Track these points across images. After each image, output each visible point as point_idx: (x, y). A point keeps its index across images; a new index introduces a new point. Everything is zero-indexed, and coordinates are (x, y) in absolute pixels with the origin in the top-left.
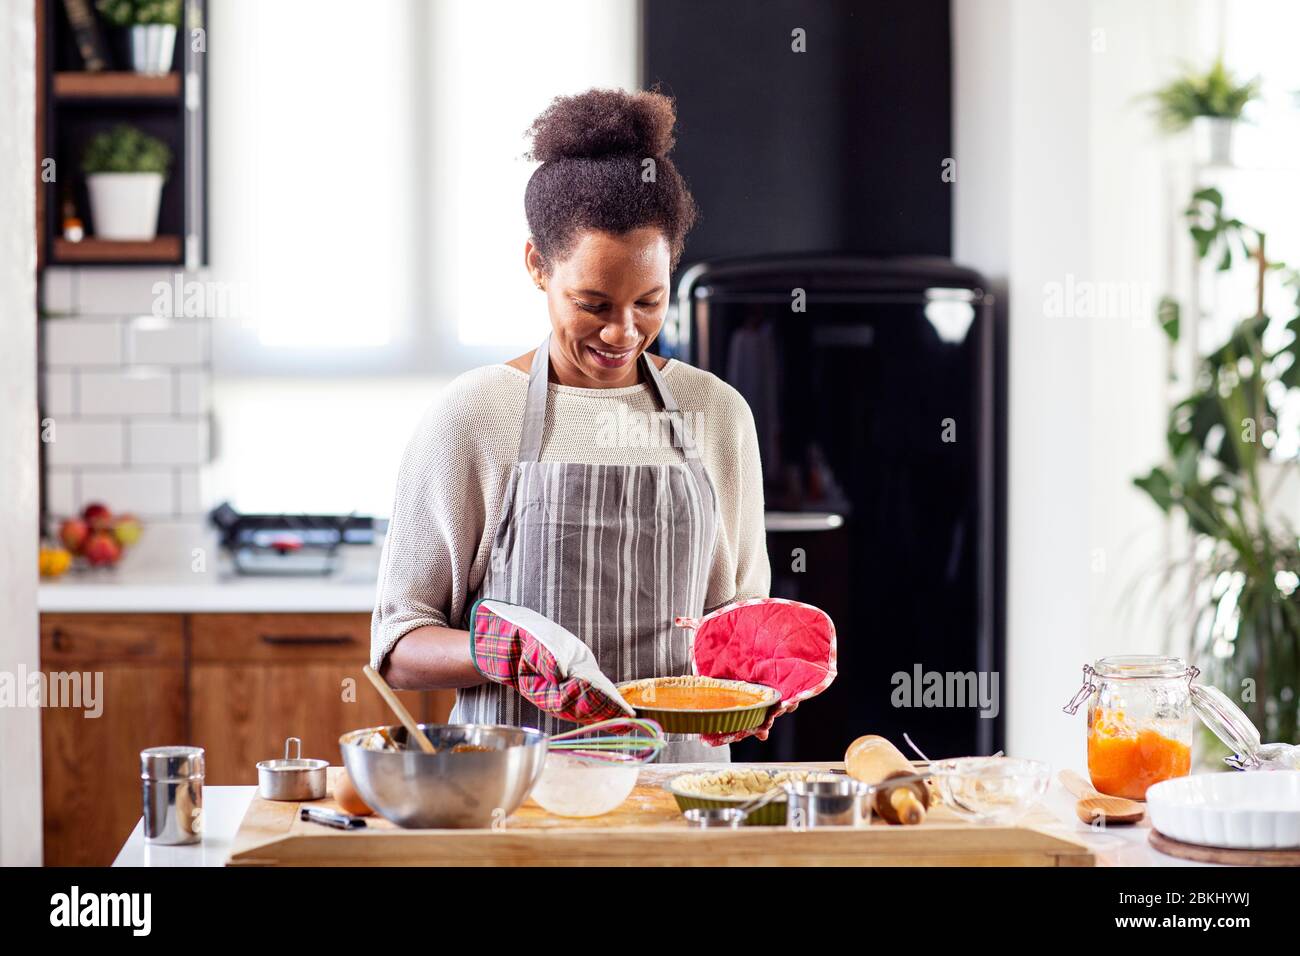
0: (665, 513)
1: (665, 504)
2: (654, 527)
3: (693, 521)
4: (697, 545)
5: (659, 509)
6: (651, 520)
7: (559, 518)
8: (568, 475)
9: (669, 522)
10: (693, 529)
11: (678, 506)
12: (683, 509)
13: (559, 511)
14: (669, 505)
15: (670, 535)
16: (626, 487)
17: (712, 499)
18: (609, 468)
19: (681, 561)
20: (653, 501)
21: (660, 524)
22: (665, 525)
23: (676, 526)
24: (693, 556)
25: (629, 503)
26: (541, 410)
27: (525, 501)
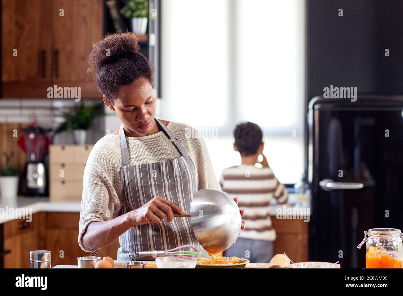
0: (178, 176)
1: (177, 172)
2: (175, 181)
3: (188, 176)
4: (191, 184)
5: (176, 174)
6: (173, 178)
7: (141, 184)
8: (142, 168)
9: (180, 178)
10: (189, 179)
11: (183, 172)
12: (184, 173)
13: (141, 181)
14: (179, 172)
15: (181, 182)
16: (163, 169)
17: (193, 167)
18: (155, 163)
19: (186, 190)
20: (173, 172)
21: (177, 179)
22: (179, 179)
23: (183, 179)
24: (190, 188)
25: (165, 174)
26: (125, 147)
27: (128, 180)
